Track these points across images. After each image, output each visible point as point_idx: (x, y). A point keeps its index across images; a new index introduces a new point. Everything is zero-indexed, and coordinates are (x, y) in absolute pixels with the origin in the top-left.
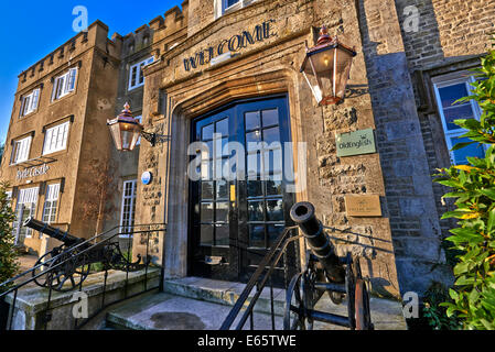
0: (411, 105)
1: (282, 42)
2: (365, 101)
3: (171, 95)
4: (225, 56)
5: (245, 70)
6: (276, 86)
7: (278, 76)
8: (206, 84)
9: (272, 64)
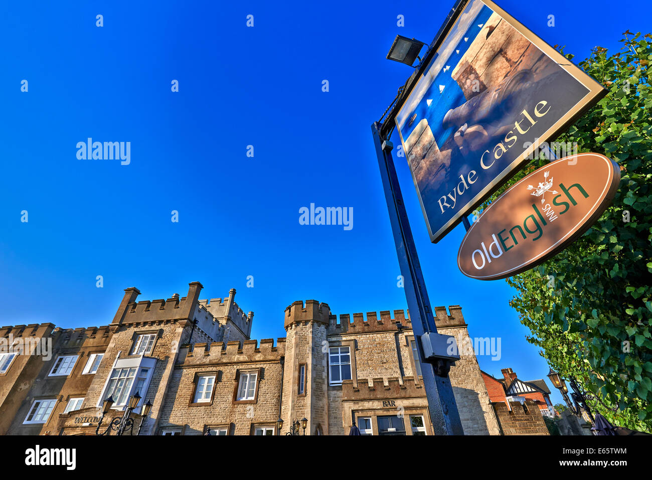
3: (65, 432)
4: (87, 424)
5: (91, 431)
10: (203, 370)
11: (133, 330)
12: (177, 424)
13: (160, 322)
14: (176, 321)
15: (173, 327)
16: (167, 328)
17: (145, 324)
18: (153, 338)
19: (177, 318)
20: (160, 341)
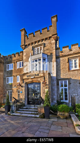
0: (56, 84)
1: (40, 77)
2: (48, 86)
3: (25, 81)
4: (33, 77)
5: (36, 79)
6: (39, 82)
7: (40, 81)
8: (30, 80)
9: (39, 79)
10: (71, 57)
11: (31, 47)
12: (65, 78)
13: (43, 40)
14: (50, 38)
15: (49, 41)
16: (46, 42)
17: (35, 42)
18: (41, 48)
19: (51, 35)
20: (45, 48)
